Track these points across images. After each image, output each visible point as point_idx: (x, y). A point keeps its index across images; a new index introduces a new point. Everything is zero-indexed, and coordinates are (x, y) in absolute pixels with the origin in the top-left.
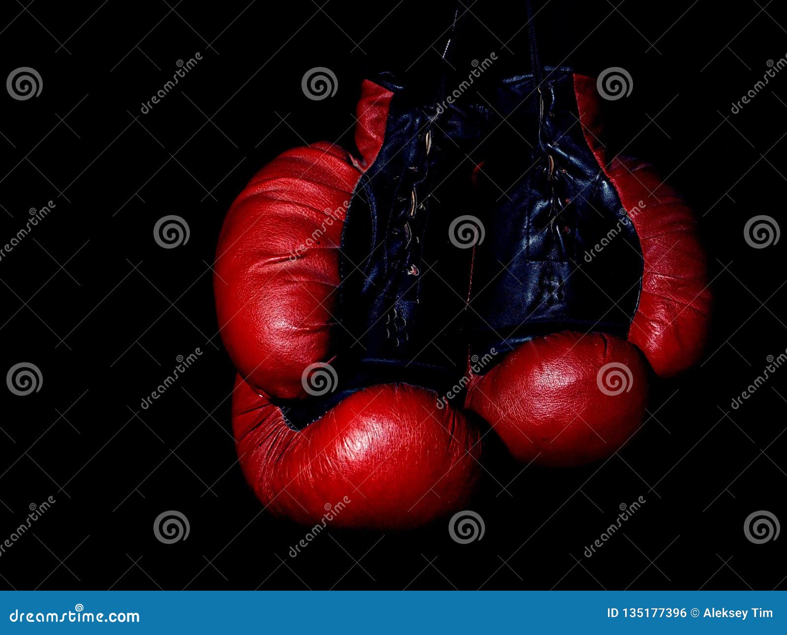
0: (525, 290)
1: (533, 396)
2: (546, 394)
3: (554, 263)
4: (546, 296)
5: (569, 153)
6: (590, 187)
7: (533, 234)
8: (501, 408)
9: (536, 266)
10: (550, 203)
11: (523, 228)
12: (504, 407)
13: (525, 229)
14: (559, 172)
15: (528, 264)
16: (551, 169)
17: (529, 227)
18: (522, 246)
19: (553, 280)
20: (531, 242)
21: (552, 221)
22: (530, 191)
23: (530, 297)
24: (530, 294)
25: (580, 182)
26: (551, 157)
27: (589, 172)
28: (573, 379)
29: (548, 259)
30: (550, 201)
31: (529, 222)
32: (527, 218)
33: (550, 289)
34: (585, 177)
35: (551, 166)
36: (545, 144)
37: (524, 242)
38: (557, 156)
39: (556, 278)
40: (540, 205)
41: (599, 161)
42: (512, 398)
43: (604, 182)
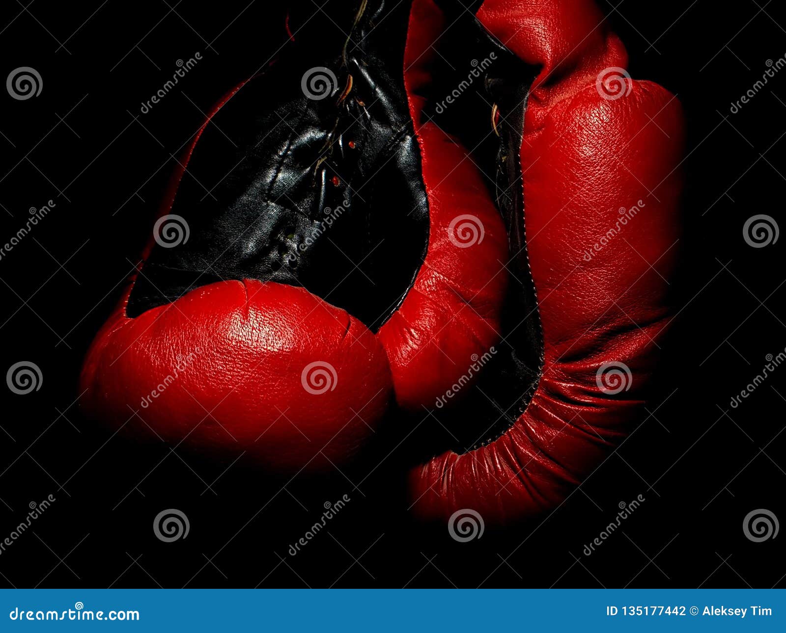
0: (247, 236)
1: (217, 352)
2: (239, 354)
3: (300, 217)
4: (274, 255)
5: (378, 82)
6: (387, 138)
7: (288, 167)
8: (160, 355)
9: (274, 210)
10: (326, 136)
11: (277, 153)
12: (165, 354)
13: (280, 156)
14: (355, 102)
15: (265, 204)
16: (346, 92)
17: (285, 155)
18: (265, 176)
19: (291, 239)
20: (280, 176)
21: (319, 163)
22: (306, 110)
23: (251, 246)
24: (251, 244)
25: (377, 127)
26: (352, 78)
27: (393, 117)
28: (288, 347)
29: (294, 209)
30: (328, 133)
31: (288, 149)
32: (287, 143)
33: (283, 249)
34: (385, 121)
35: (348, 88)
36: (350, 56)
37: (271, 173)
38: (359, 79)
39: (296, 236)
40: (312, 134)
41: (412, 111)
42: (182, 344)
43: (408, 137)
